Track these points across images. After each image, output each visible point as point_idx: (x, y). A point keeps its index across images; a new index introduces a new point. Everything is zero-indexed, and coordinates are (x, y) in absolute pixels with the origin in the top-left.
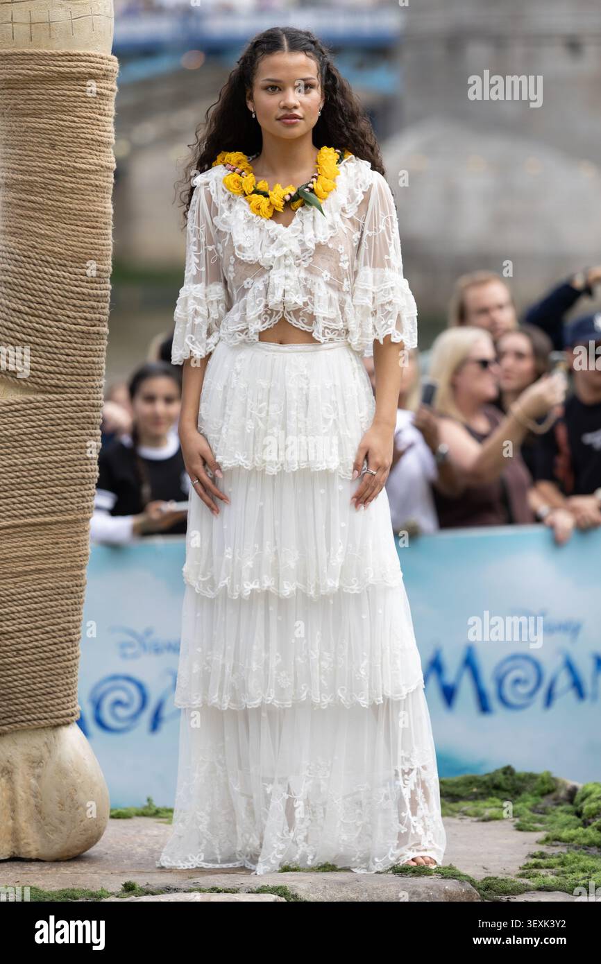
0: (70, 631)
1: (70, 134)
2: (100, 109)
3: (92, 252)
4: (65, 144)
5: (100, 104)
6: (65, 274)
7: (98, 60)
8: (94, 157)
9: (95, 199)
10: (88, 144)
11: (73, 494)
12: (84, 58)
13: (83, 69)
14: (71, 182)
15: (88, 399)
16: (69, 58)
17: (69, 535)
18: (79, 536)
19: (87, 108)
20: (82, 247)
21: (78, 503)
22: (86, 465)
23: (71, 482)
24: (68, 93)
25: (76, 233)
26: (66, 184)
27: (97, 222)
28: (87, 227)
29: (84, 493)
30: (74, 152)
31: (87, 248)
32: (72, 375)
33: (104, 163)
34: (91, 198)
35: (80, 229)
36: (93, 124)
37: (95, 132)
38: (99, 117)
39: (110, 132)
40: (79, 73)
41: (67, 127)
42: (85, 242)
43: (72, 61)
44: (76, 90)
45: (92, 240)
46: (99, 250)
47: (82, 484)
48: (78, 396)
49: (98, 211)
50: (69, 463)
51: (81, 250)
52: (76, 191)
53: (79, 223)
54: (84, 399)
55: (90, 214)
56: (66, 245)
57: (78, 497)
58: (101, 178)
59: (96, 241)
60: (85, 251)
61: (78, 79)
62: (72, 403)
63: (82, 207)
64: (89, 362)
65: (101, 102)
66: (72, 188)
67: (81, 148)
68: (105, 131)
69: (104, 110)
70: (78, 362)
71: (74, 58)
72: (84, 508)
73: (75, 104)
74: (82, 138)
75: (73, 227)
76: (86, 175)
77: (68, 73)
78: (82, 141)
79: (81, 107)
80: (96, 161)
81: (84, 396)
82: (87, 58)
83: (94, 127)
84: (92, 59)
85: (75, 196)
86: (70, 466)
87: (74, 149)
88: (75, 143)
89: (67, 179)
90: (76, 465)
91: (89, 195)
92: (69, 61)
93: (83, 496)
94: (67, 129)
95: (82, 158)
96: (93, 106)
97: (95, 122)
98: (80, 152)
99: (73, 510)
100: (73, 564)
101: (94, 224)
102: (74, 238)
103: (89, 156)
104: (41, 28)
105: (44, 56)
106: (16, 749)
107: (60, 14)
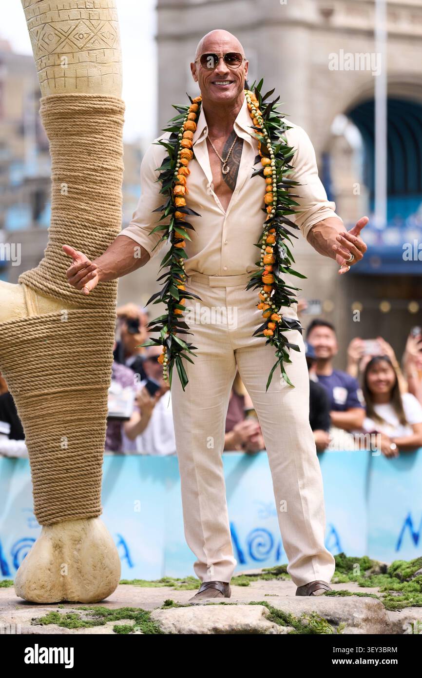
0: (98, 458)
1: (100, 147)
2: (117, 132)
3: (112, 220)
4: (97, 153)
5: (117, 129)
6: (97, 234)
7: (116, 101)
8: (114, 161)
9: (114, 187)
10: (110, 153)
11: (100, 372)
12: (109, 100)
13: (108, 106)
14: (100, 176)
15: (109, 313)
16: (99, 99)
17: (98, 397)
18: (103, 398)
19: (110, 131)
20: (106, 217)
21: (103, 377)
22: (108, 354)
23: (98, 364)
24: (99, 121)
25: (102, 208)
26: (97, 178)
27: (115, 202)
28: (110, 205)
29: (106, 371)
30: (102, 157)
31: (109, 218)
32: (100, 297)
33: (119, 166)
34: (112, 187)
35: (105, 205)
36: (113, 141)
37: (114, 146)
38: (117, 137)
39: (121, 147)
40: (106, 108)
41: (98, 142)
42: (108, 214)
43: (102, 101)
44: (103, 119)
45: (112, 213)
46: (116, 219)
47: (105, 366)
48: (103, 310)
49: (116, 195)
50: (98, 352)
51: (106, 219)
52: (103, 182)
53: (104, 202)
54: (106, 312)
55: (111, 196)
56: (97, 215)
57: (103, 374)
58: (117, 175)
59: (114, 214)
60: (109, 220)
61: (105, 112)
62: (100, 314)
63: (107, 192)
64: (110, 290)
65: (118, 127)
66: (101, 180)
67: (106, 155)
68: (119, 146)
69: (119, 133)
70: (104, 289)
71: (103, 99)
72: (106, 381)
73: (103, 128)
74: (107, 149)
75: (101, 205)
76: (109, 173)
77: (99, 108)
78: (107, 151)
79: (106, 130)
80: (115, 165)
81: (107, 311)
82: (111, 100)
83: (114, 143)
84: (113, 100)
85: (102, 185)
86: (98, 354)
87: (102, 156)
88: (103, 152)
89: (98, 174)
90: (101, 354)
91: (110, 185)
92: (100, 101)
93: (106, 373)
94: (98, 143)
95: (107, 161)
96: (114, 130)
97: (114, 140)
98: (106, 158)
99: (100, 382)
100: (100, 416)
101: (113, 203)
102: (102, 212)
103: (111, 161)
104: (83, 80)
105: (84, 98)
106: (65, 532)
107: (94, 72)
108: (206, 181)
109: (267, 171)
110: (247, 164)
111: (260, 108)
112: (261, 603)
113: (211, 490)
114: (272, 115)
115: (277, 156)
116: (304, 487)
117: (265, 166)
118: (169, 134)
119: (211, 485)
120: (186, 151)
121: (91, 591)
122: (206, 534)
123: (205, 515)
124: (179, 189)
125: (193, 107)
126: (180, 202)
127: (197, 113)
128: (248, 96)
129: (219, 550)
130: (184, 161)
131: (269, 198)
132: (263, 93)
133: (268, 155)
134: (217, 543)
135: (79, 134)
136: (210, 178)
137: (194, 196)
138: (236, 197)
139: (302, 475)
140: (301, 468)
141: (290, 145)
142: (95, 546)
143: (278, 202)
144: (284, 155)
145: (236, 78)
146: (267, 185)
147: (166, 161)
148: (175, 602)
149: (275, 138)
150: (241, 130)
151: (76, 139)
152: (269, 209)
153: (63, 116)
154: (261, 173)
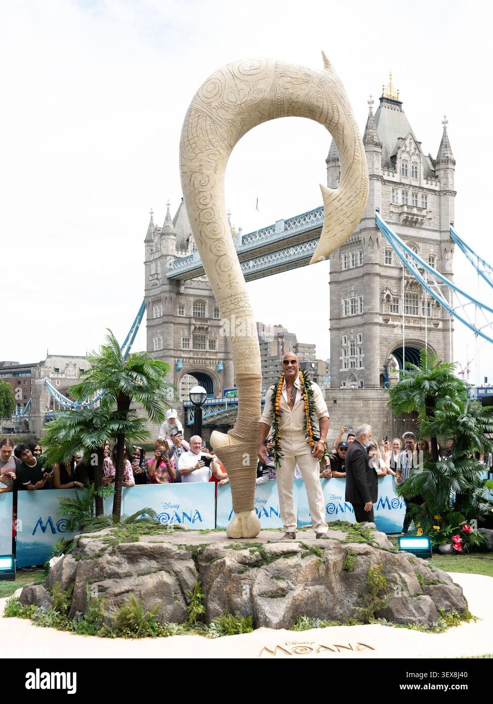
104: (248, 368)
105: (247, 374)
106: (242, 515)
107: (251, 366)
108: (285, 402)
109: (305, 398)
110: (298, 397)
111: (303, 377)
112: (299, 542)
113: (289, 502)
114: (307, 380)
115: (308, 393)
116: (317, 502)
117: (304, 397)
118: (274, 386)
119: (288, 500)
120: (279, 392)
121: (251, 535)
122: (287, 516)
123: (286, 510)
124: (277, 404)
125: (282, 377)
126: (277, 408)
127: (283, 379)
128: (300, 373)
129: (291, 522)
130: (278, 395)
131: (306, 407)
132: (305, 372)
133: (305, 393)
134: (291, 519)
135: (246, 386)
136: (287, 401)
137: (282, 407)
138: (295, 407)
139: (317, 498)
140: (316, 495)
141: (312, 390)
142: (251, 519)
143: (309, 408)
144: (311, 393)
145: (295, 368)
146: (305, 403)
147: (273, 394)
148: (271, 541)
149: (307, 387)
150: (297, 385)
151: (245, 387)
152: (306, 411)
153: (241, 380)
154: (303, 399)
